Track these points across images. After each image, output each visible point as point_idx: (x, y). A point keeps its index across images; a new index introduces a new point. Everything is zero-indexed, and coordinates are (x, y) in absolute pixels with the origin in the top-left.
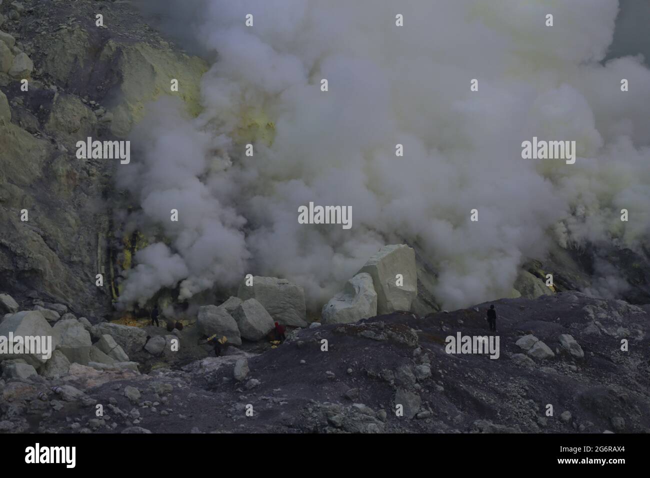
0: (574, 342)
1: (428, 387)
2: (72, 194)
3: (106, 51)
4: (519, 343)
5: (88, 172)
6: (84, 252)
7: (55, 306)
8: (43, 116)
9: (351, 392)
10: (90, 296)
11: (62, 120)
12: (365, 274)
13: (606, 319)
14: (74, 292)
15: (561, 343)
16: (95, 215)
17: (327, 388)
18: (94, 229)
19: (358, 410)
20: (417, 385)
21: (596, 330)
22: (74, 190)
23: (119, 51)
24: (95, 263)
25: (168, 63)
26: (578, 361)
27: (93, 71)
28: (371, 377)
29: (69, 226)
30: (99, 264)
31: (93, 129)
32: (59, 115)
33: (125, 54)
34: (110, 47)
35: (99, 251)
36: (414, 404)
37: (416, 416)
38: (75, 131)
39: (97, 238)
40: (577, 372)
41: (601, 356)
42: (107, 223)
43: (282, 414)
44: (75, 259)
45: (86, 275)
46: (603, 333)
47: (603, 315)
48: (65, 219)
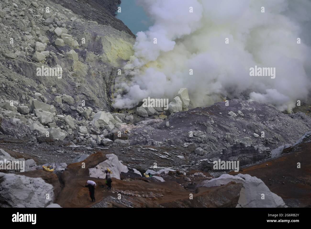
0: (241, 112)
1: (214, 126)
2: (95, 79)
3: (97, 38)
4: (229, 113)
5: (98, 72)
6: (102, 95)
7: (100, 109)
8: (84, 58)
9: (197, 128)
10: (105, 106)
11: (90, 59)
12: (178, 97)
13: (246, 106)
14: (101, 105)
15: (238, 113)
16: (102, 84)
17: (191, 127)
18: (103, 88)
19: (200, 132)
20: (212, 125)
21: (244, 109)
22: (96, 78)
23: (100, 38)
24: (105, 97)
25: (114, 41)
26: (243, 117)
27: (94, 44)
28: (201, 124)
29: (97, 87)
30: (106, 97)
31: (97, 60)
32: (89, 57)
33: (102, 39)
34: (98, 38)
35: (105, 94)
36: (212, 130)
37: (213, 133)
38: (93, 61)
39: (104, 90)
40: (243, 120)
41: (247, 115)
42: (106, 86)
43: (182, 134)
44: (100, 96)
45: (103, 100)
46: (246, 109)
47: (245, 105)
48: (96, 86)
